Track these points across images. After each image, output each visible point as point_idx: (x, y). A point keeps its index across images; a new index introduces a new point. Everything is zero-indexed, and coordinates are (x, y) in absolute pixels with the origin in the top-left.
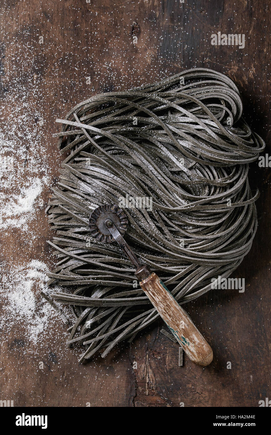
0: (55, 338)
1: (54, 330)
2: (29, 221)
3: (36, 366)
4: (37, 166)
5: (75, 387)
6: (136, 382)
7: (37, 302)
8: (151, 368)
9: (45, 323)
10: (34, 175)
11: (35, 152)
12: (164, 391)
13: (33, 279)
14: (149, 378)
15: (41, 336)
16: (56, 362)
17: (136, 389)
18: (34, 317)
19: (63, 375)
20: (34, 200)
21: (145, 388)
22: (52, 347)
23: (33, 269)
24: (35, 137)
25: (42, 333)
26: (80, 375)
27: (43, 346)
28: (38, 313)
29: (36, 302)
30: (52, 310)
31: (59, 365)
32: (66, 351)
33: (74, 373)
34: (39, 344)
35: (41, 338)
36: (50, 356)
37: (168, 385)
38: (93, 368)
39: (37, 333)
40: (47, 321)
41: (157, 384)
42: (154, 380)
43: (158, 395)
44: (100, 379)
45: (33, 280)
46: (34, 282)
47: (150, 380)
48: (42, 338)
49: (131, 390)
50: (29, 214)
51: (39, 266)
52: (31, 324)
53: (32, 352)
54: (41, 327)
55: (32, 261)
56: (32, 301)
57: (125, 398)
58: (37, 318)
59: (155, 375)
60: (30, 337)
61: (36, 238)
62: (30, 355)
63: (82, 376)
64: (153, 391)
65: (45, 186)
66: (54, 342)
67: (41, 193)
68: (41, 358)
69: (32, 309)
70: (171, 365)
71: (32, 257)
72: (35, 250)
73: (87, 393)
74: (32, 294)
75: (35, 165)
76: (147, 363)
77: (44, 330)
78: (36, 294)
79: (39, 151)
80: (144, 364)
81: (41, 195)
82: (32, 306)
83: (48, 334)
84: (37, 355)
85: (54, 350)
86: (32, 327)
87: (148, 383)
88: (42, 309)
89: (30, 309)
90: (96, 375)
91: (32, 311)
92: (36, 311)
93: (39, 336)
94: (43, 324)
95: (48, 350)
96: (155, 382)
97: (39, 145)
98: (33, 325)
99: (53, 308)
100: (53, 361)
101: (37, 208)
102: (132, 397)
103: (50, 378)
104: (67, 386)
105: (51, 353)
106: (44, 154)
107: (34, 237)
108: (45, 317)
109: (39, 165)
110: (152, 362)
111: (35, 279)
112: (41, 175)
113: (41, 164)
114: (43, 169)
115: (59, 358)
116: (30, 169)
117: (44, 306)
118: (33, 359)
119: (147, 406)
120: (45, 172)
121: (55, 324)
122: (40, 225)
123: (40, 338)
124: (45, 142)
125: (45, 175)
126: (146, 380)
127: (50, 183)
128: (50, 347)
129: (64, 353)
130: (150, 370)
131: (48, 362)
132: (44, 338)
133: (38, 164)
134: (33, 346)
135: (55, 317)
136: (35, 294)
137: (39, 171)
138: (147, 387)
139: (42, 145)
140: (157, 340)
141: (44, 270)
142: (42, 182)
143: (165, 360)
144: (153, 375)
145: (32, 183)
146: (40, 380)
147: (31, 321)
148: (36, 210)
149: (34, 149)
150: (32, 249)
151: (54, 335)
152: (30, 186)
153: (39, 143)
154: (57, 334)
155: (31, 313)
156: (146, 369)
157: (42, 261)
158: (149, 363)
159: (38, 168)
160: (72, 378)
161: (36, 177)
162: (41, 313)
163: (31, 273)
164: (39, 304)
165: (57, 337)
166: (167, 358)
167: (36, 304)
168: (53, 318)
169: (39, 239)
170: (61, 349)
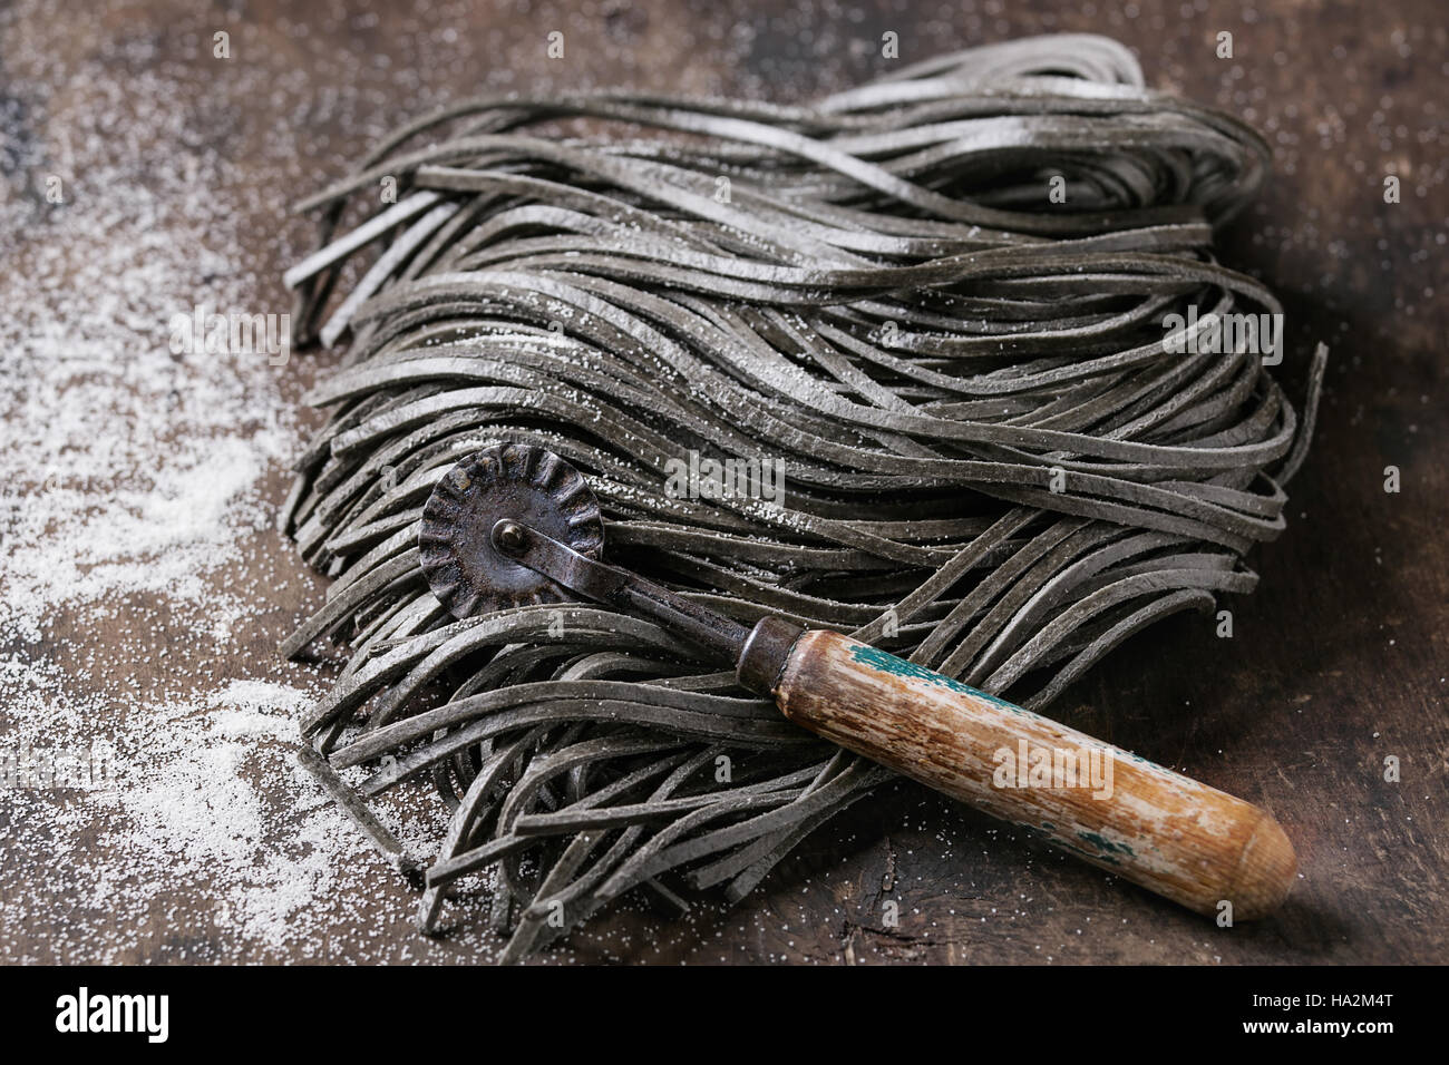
0: (375, 920)
1: (369, 896)
2: (205, 566)
4: (228, 405)
7: (272, 813)
9: (318, 876)
10: (215, 431)
11: (212, 366)
13: (241, 740)
15: (304, 920)
18: (259, 859)
20: (222, 502)
22: (363, 950)
23: (238, 709)
25: (309, 906)
28: (280, 845)
30: (348, 834)
34: (294, 945)
35: (303, 925)
39: (282, 909)
40: (326, 869)
45: (245, 743)
46: (248, 747)
48: (308, 924)
50: (202, 546)
51: (270, 697)
52: (248, 884)
54: (296, 892)
55: (233, 685)
56: (245, 811)
58: (278, 862)
60: (247, 927)
61: (243, 617)
65: (271, 461)
66: (372, 934)
67: (255, 482)
69: (246, 834)
71: (230, 672)
72: (242, 652)
74: (243, 787)
75: (218, 403)
77: (315, 898)
78: (266, 786)
79: (231, 363)
81: (255, 488)
82: (254, 826)
83: (338, 910)
86: (254, 892)
88: (298, 834)
89: (239, 836)
91: (249, 840)
92: (267, 840)
93: (290, 919)
94: (307, 879)
98: (259, 886)
99: (349, 825)
101: (238, 525)
106: (256, 369)
107: (236, 614)
108: (316, 854)
109: (239, 402)
111: (252, 740)
112: (250, 429)
113: (245, 397)
114: (255, 413)
116: (194, 413)
117: (308, 821)
120: (265, 420)
121: (370, 878)
122: (260, 576)
123: (298, 927)
125: (263, 428)
127: (294, 450)
132: (317, 923)
133: (231, 398)
134: (268, 953)
135: (366, 855)
136: (256, 785)
137: (237, 420)
140: (888, 898)
141: (292, 710)
142: (259, 450)
143: (940, 960)
145: (210, 457)
147: (249, 874)
148: (234, 532)
149: (205, 357)
150: (230, 651)
151: (366, 912)
152: (199, 462)
154: (382, 907)
155: (247, 847)
157: (284, 682)
159: (232, 411)
161: (226, 436)
162: (294, 847)
163: (229, 723)
164: (282, 817)
165: (382, 917)
166: (952, 954)
167: (266, 818)
168: (355, 858)
169: (258, 619)
170: (409, 956)
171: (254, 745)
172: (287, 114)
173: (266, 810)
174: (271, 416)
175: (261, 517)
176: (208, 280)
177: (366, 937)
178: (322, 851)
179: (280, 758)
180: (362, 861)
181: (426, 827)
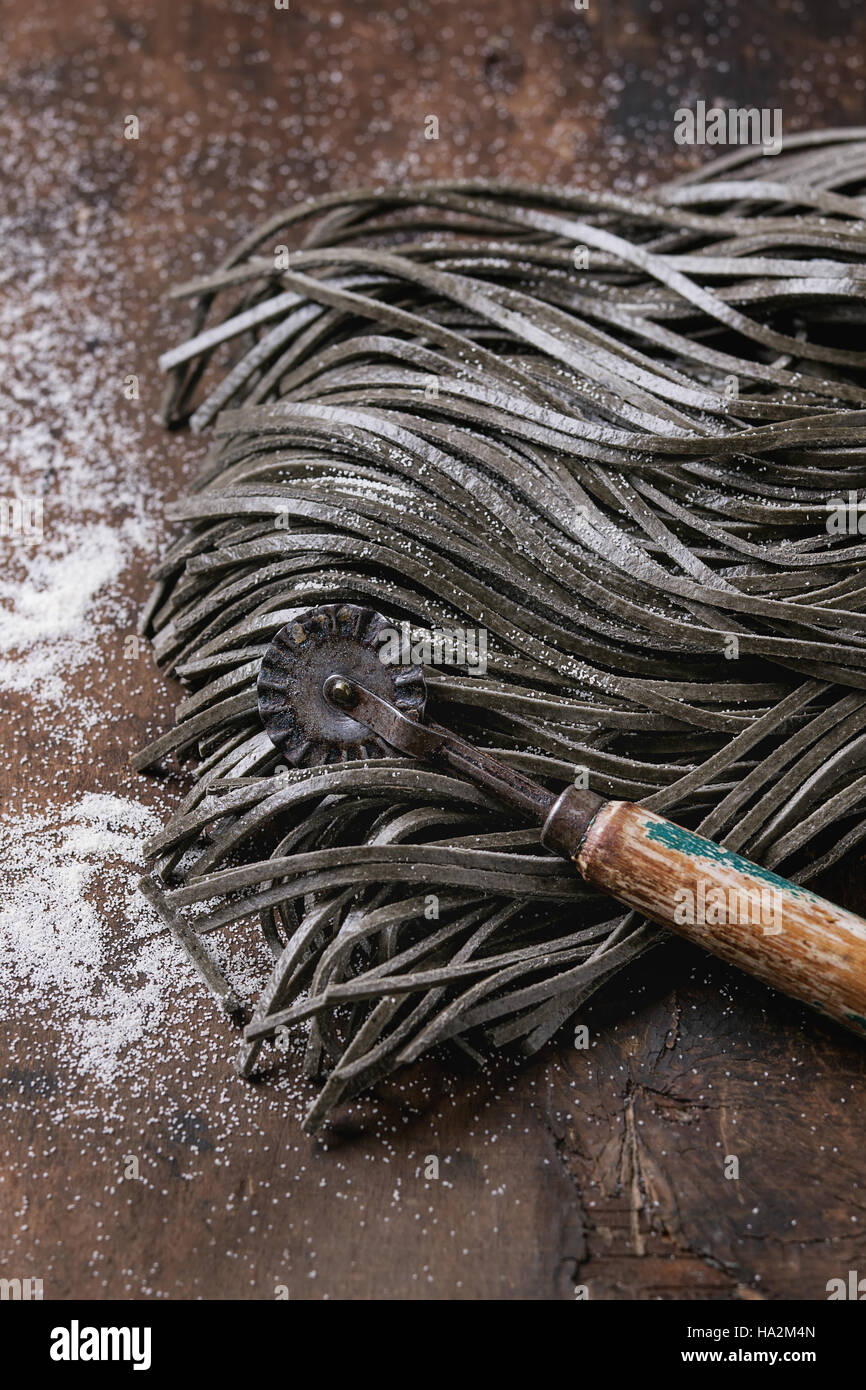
0: (198, 1060)
1: (195, 1034)
2: (68, 666)
3: (112, 1163)
4: (101, 488)
5: (295, 1233)
6: (585, 1209)
7: (112, 939)
8: (650, 1153)
9: (150, 1009)
10: (88, 517)
11: (89, 443)
12: (718, 1235)
13: (89, 858)
14: (643, 1191)
15: (133, 1057)
16: (207, 1148)
17: (585, 1236)
18: (97, 989)
19: (240, 1193)
20: (88, 596)
21: (628, 1228)
22: (186, 1092)
23: (89, 825)
24: (90, 397)
25: (140, 1042)
26: (318, 1188)
27: (143, 1091)
28: (117, 974)
29: (106, 937)
30: (181, 965)
31: (220, 1156)
32: (249, 1105)
33: (290, 1185)
34: (123, 1083)
35: (132, 1062)
36: (175, 1126)
37: (737, 1216)
38: (378, 1161)
39: (115, 1044)
40: (158, 1002)
41: (684, 1213)
42: (668, 1196)
43: (691, 1252)
44: (411, 1202)
45: (92, 862)
46: (95, 867)
47: (648, 1200)
48: (137, 1061)
49: (564, 1238)
50: (67, 644)
51: (119, 813)
52: (85, 1016)
53: (91, 1113)
54: (129, 1026)
55: (85, 799)
56: (87, 936)
57: (536, 1266)
58: (115, 992)
59: (670, 1180)
60: (82, 1062)
61: (99, 723)
62: (84, 1122)
63: (328, 1193)
64: (665, 1241)
65: (137, 551)
66: (195, 1074)
67: (120, 575)
68: (137, 1133)
69: (87, 961)
70: (740, 1141)
71: (84, 784)
72: (96, 762)
73: (354, 1256)
74: (87, 910)
75: (91, 486)
76: (633, 1139)
77: (145, 1033)
78: (108, 909)
79: (107, 442)
80: (616, 1139)
81: (120, 581)
82: (92, 950)
83: (165, 1048)
84: (113, 1123)
85: (195, 1103)
86: (91, 1024)
87: (641, 1211)
88: (134, 963)
89: (81, 963)
90: (398, 1188)
91: (89, 968)
92: (105, 968)
93: (121, 1055)
94: (139, 1012)
95: (167, 1105)
96: (671, 1206)
97: (106, 424)
98: (95, 1018)
99: (182, 956)
100: (191, 1141)
101: (101, 623)
102: (571, 1265)
103: (180, 1205)
104: (261, 1229)
105: (179, 1114)
106: (130, 449)
107: (93, 720)
108: (150, 986)
109: (110, 486)
110: (654, 1131)
111: (99, 860)
112: (118, 517)
113: (117, 480)
114: (125, 498)
115: (221, 1129)
116: (69, 496)
117: (144, 950)
118: (100, 1138)
119: (645, 1297)
120: (133, 506)
121: (198, 1012)
122: (118, 679)
123: (128, 1064)
124: (132, 414)
125: (132, 516)
126: (629, 1200)
127: (159, 542)
128: (174, 1091)
129: (238, 1111)
130: (648, 1164)
131: (170, 1147)
132: (146, 1060)
133: (104, 481)
134: (99, 1090)
135: (195, 988)
136: (99, 908)
137: (109, 504)
138: (636, 1226)
139: (118, 421)
140: (668, 1057)
141: (138, 828)
142: (126, 539)
143: (712, 1125)
144: (661, 1182)
145: (80, 545)
146: (134, 1215)
147: (86, 1004)
148: (97, 629)
149: (83, 433)
150: (85, 761)
151: (191, 1050)
152: (69, 551)
153: (104, 417)
154: (206, 1046)
155: (87, 976)
156: (625, 1158)
157: (132, 798)
158: (640, 1136)
159: (104, 494)
160: (282, 1199)
161: (96, 522)
162: (130, 976)
163: (82, 840)
164: (121, 944)
165: (205, 1057)
166: (724, 1119)
167: (107, 944)
168: (185, 991)
169: (113, 726)
170: (227, 1100)
171: (100, 865)
172: (176, 163)
173: (107, 936)
174: (139, 503)
175: (123, 614)
176: (91, 347)
177: (190, 1078)
178: (155, 983)
179: (122, 880)
180: (190, 995)
181: (252, 961)
